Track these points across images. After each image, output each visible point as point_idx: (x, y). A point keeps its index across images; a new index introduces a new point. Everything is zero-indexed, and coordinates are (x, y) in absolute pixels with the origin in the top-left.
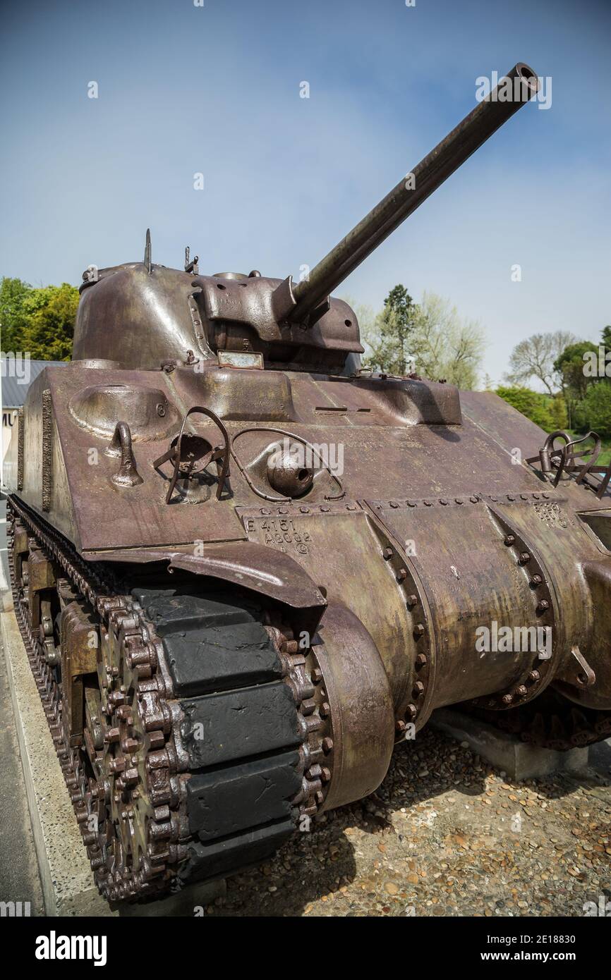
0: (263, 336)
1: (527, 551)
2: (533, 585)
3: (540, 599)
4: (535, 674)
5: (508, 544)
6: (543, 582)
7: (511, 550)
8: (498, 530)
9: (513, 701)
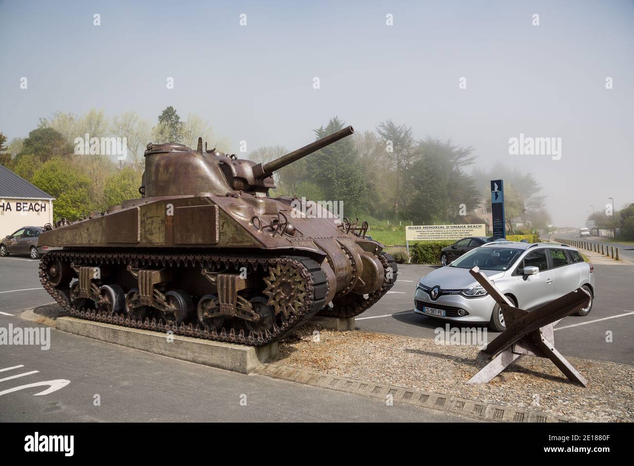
0: (249, 183)
1: (348, 250)
2: (350, 259)
3: (352, 262)
4: (352, 283)
5: (342, 249)
6: (353, 257)
7: (343, 250)
8: (339, 245)
9: (346, 292)
